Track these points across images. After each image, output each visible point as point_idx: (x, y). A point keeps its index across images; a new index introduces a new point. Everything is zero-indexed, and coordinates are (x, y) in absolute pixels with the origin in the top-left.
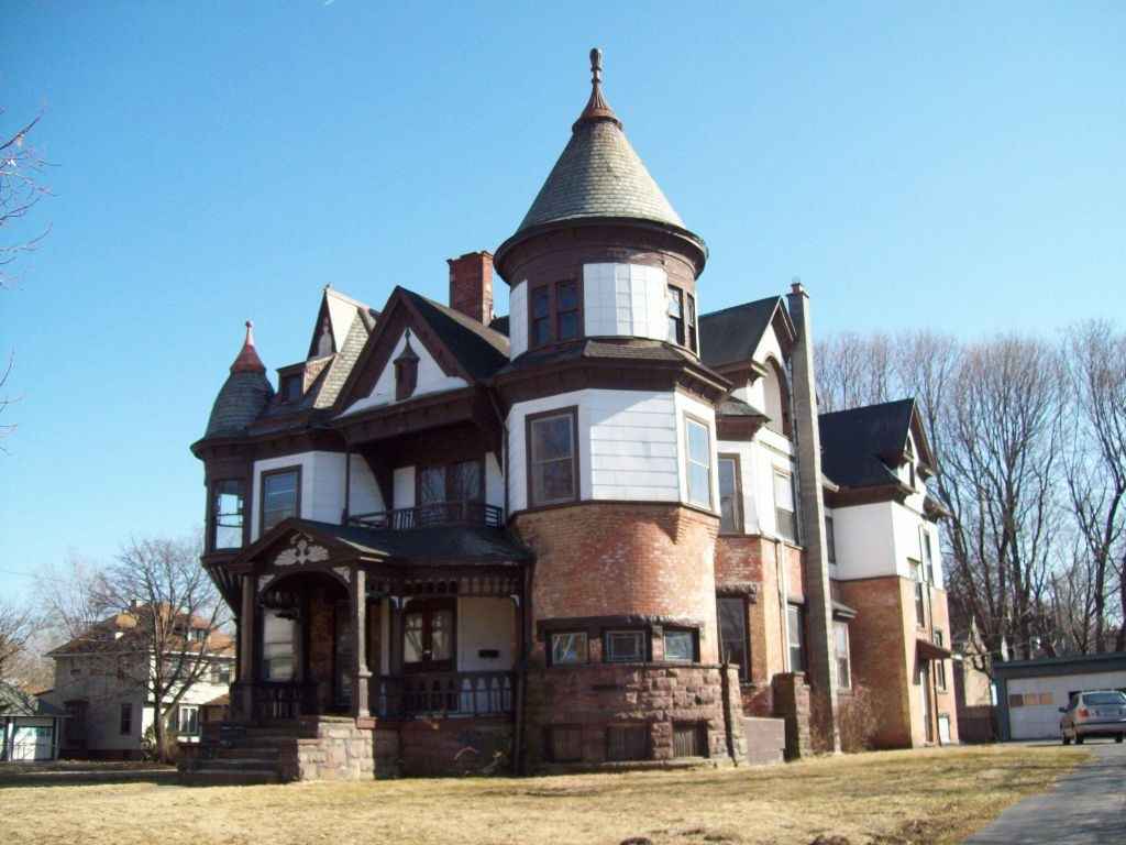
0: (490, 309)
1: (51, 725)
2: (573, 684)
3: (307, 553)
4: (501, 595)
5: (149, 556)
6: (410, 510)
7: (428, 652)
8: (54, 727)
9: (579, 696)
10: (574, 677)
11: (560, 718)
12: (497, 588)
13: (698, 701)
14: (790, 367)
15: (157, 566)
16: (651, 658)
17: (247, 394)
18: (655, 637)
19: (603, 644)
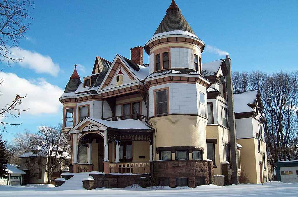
0: (142, 62)
1: (20, 176)
2: (167, 166)
3: (92, 128)
4: (147, 140)
5: (47, 131)
6: (120, 116)
7: (125, 156)
8: (21, 177)
9: (169, 169)
10: (167, 164)
11: (163, 175)
12: (145, 139)
13: (202, 171)
14: (226, 79)
15: (49, 134)
16: (189, 159)
17: (75, 85)
18: (190, 153)
19: (176, 154)
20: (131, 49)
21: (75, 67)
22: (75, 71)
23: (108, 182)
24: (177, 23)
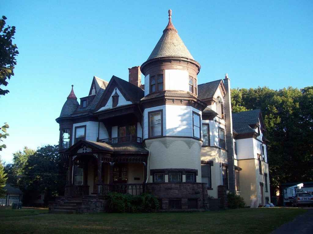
0: (140, 82)
2: (160, 188)
3: (86, 150)
6: (116, 138)
7: (120, 178)
8: (20, 197)
9: (162, 191)
10: (160, 185)
16: (182, 181)
17: (71, 105)
18: (183, 175)
19: (169, 176)
20: (129, 69)
21: (72, 88)
22: (72, 91)
23: (101, 204)
24: (172, 44)
